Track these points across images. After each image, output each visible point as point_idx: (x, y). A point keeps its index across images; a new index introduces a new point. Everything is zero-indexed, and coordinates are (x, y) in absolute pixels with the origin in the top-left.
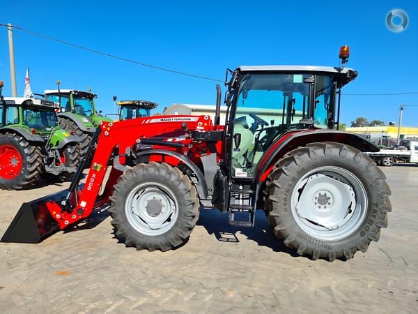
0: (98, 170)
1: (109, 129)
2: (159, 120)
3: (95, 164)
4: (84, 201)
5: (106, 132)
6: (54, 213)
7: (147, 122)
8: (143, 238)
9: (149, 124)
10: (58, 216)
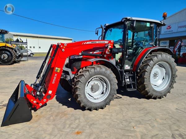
0: (58, 71)
1: (64, 47)
2: (90, 43)
3: (57, 68)
4: (51, 90)
5: (63, 49)
6: (32, 100)
7: (85, 43)
8: (94, 104)
9: (85, 44)
10: (35, 102)
